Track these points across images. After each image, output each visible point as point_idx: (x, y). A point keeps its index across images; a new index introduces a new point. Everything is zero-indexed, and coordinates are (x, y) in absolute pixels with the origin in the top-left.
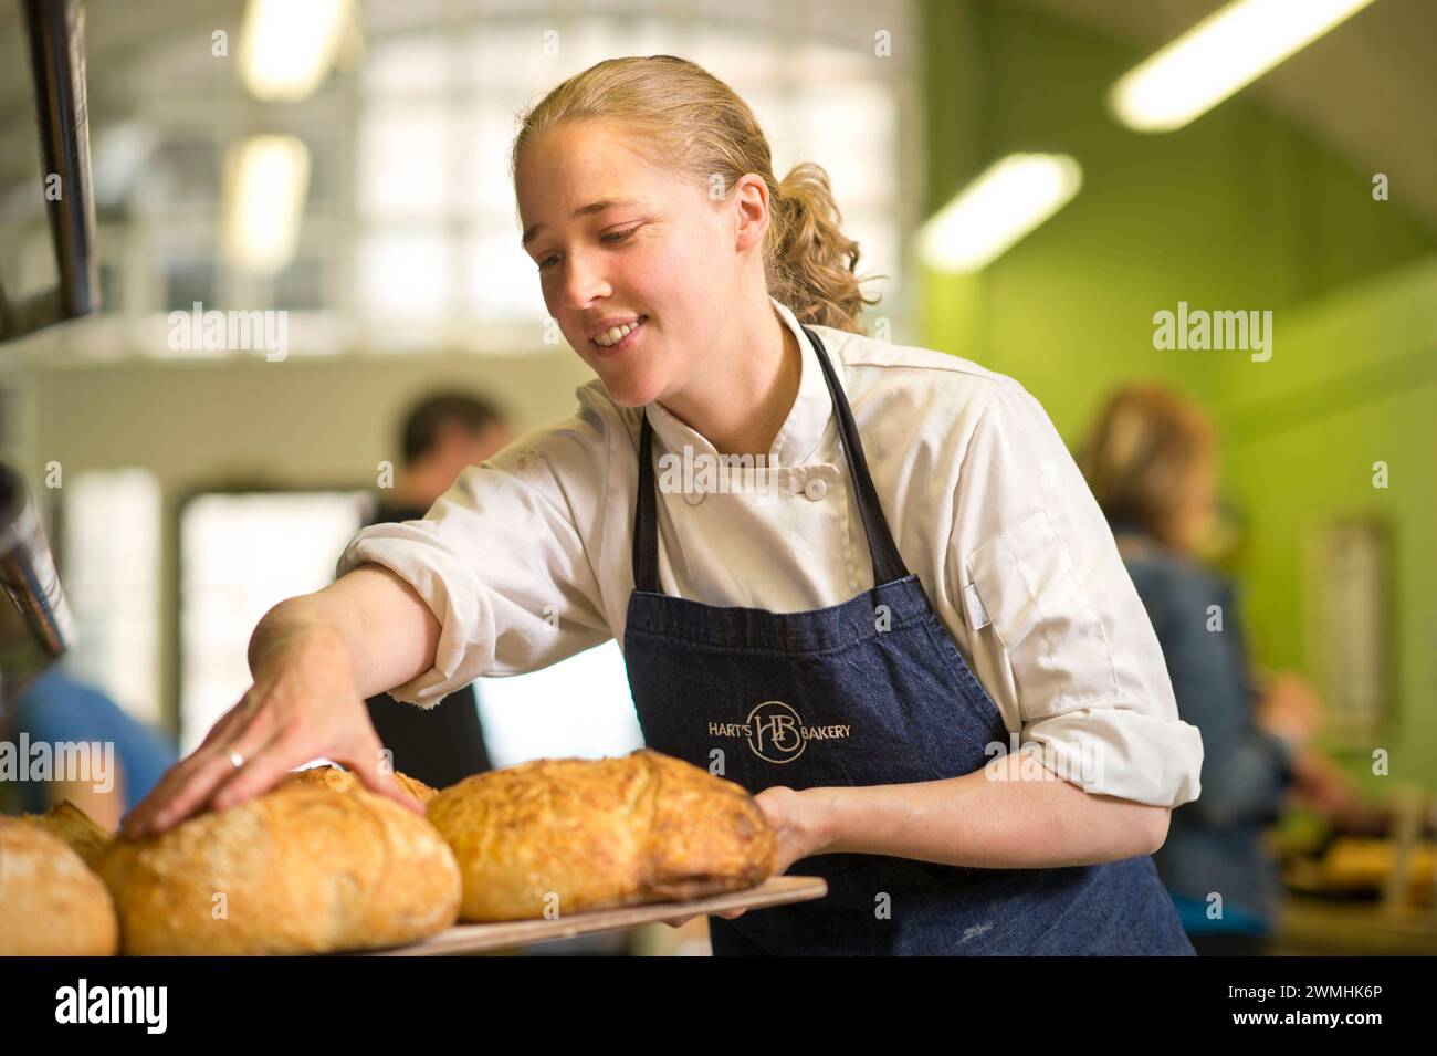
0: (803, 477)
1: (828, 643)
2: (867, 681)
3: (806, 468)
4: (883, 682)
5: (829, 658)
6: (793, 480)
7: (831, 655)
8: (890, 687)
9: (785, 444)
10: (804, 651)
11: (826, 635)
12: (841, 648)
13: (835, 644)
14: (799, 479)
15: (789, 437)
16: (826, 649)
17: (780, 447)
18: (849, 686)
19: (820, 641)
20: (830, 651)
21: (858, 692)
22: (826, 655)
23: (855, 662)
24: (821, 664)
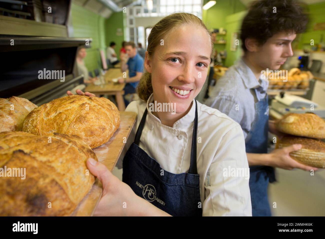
0: (179, 133)
1: (169, 182)
2: (174, 195)
3: (180, 131)
4: (178, 197)
5: (167, 186)
6: (176, 132)
7: (168, 185)
8: (180, 199)
9: (178, 124)
10: (162, 180)
11: (169, 180)
12: (171, 185)
13: (170, 183)
14: (178, 133)
15: (180, 123)
16: (167, 183)
17: (177, 124)
18: (169, 195)
19: (167, 180)
20: (168, 184)
21: (171, 197)
22: (167, 185)
23: (174, 190)
24: (165, 186)
